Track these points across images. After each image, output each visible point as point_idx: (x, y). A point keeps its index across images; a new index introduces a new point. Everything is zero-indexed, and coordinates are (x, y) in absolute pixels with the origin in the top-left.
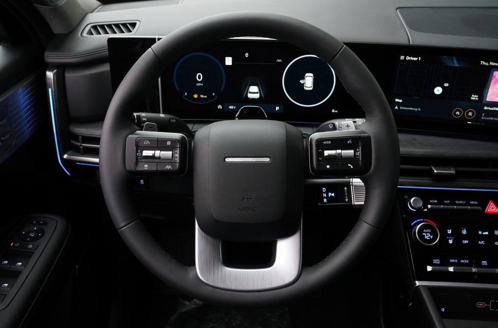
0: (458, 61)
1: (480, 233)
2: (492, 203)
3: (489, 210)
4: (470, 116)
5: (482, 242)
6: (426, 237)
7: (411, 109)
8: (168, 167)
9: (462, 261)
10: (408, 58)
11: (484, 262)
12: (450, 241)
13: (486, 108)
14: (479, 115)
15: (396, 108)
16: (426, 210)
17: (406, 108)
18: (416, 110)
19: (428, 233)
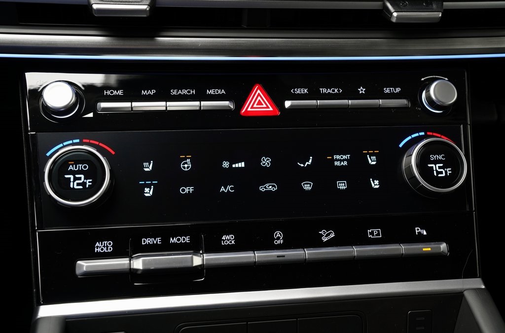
2: (259, 91)
3: (249, 109)
5: (229, 187)
6: (74, 185)
9: (173, 240)
11: (228, 237)
12: (147, 190)
16: (91, 115)
19: (79, 172)
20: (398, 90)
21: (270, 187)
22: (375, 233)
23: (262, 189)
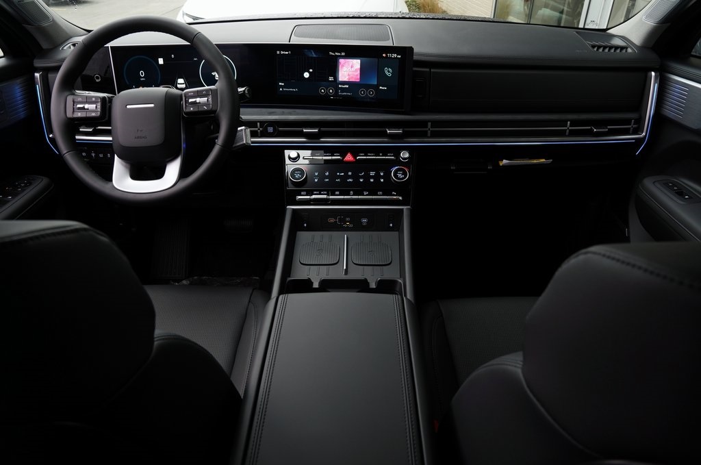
0: (315, 53)
1: (338, 174)
2: (349, 155)
3: (346, 159)
4: (331, 93)
5: (339, 180)
7: (291, 90)
8: (93, 114)
9: (322, 192)
10: (282, 53)
11: (337, 192)
13: (340, 86)
14: (337, 92)
15: (281, 89)
17: (287, 90)
18: (295, 90)
19: (298, 174)
20: (393, 154)
21: (350, 180)
22: (380, 193)
23: (348, 180)
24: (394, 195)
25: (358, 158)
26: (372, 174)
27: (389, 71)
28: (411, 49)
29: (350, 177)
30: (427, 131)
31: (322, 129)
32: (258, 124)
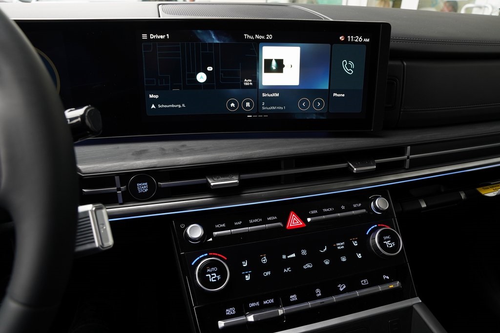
0: (216, 35)
1: (284, 257)
2: (293, 215)
3: (291, 225)
4: (248, 108)
5: (288, 269)
6: (212, 280)
7: (173, 106)
9: (265, 302)
10: (152, 36)
11: (293, 296)
12: (247, 277)
13: (264, 95)
14: (258, 105)
15: (153, 106)
16: (211, 239)
17: (166, 106)
18: (180, 106)
19: (213, 272)
20: (360, 205)
21: (308, 266)
22: (365, 282)
23: (305, 267)
24: (387, 281)
25: (309, 220)
26: (340, 246)
27: (349, 66)
28: (387, 27)
29: (306, 260)
30: (404, 161)
31: (245, 176)
32: (117, 178)
